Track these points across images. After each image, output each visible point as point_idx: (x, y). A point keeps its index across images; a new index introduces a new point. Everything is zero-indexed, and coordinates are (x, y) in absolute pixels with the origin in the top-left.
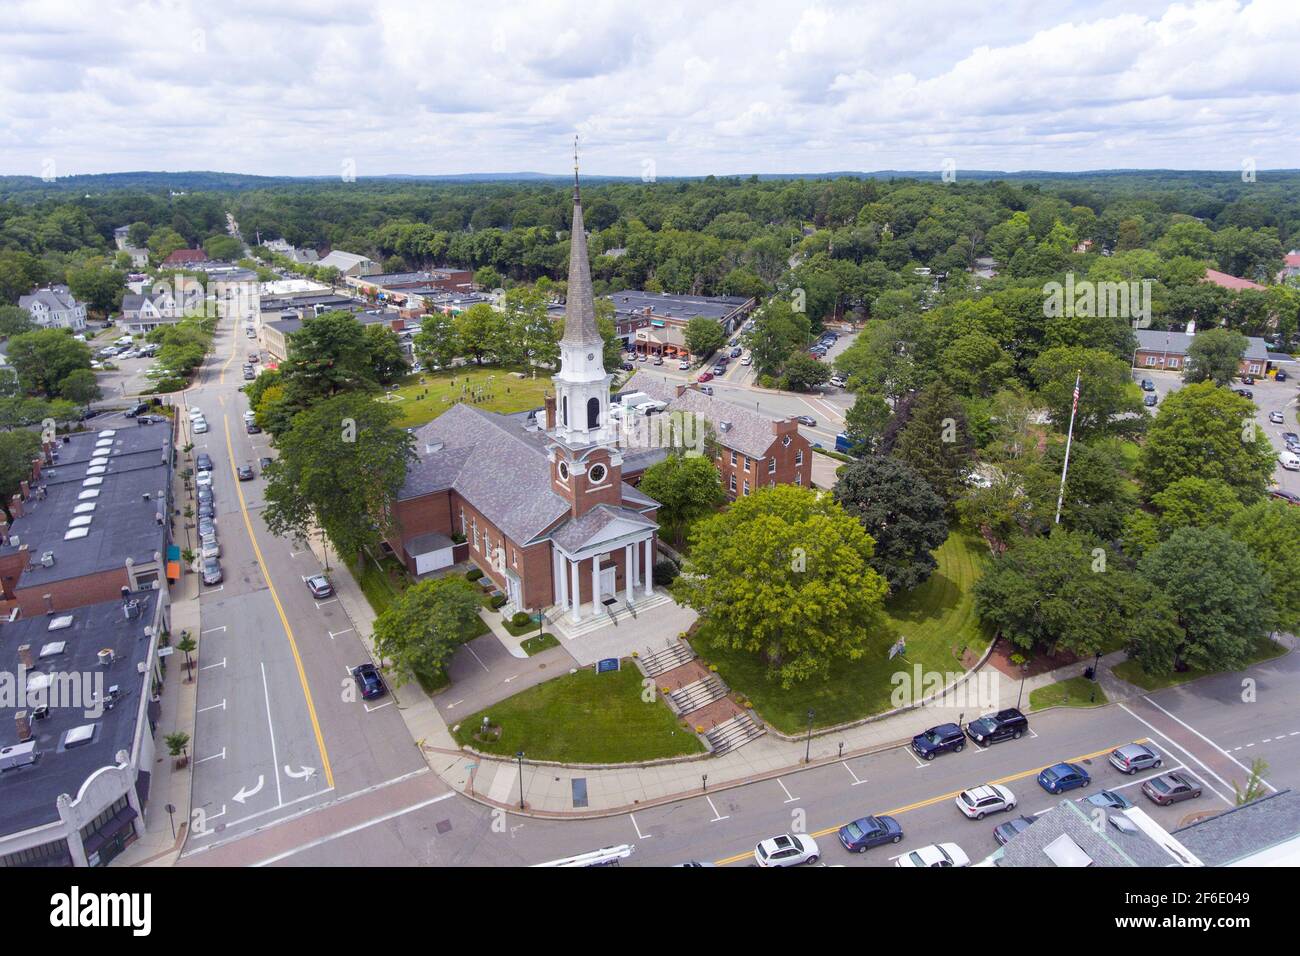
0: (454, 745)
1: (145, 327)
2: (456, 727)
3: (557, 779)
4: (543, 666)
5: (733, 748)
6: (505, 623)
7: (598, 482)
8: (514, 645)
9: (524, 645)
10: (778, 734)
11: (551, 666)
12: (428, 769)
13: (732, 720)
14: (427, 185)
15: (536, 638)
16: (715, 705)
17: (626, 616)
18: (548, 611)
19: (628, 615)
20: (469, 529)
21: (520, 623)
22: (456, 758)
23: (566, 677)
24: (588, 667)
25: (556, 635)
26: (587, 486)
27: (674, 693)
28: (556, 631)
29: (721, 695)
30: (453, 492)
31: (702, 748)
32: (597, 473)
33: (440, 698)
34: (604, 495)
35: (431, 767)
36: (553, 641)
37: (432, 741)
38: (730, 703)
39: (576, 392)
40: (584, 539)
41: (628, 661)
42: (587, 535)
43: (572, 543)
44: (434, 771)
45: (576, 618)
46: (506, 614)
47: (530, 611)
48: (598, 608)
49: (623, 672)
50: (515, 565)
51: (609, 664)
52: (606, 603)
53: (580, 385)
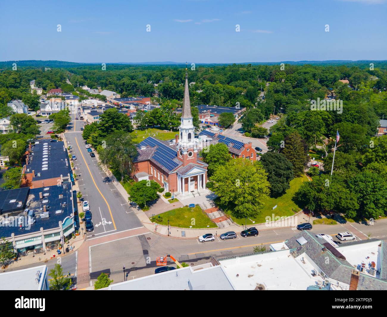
0: (151, 222)
1: (47, 113)
2: (151, 218)
3: (178, 231)
4: (174, 206)
5: (225, 227)
6: (164, 196)
7: (190, 157)
8: (166, 200)
9: (168, 201)
10: (238, 225)
11: (176, 206)
13: (226, 221)
14: (133, 66)
15: (172, 199)
16: (222, 217)
17: (197, 195)
18: (175, 193)
19: (198, 195)
20: (153, 171)
21: (168, 195)
22: (151, 225)
23: (180, 208)
24: (186, 206)
25: (178, 199)
26: (187, 157)
27: (209, 214)
28: (177, 198)
29: (223, 215)
30: (149, 160)
31: (217, 226)
32: (190, 154)
33: (147, 212)
34: (192, 161)
35: (144, 226)
36: (177, 200)
37: (144, 221)
38: (225, 217)
39: (184, 131)
40: (186, 172)
41: (197, 205)
42: (187, 171)
43: (183, 173)
44: (145, 227)
45: (184, 195)
46: (164, 193)
47: (171, 192)
48: (190, 193)
49: (196, 208)
50: (167, 179)
51: (192, 205)
52: (192, 192)
53: (186, 130)
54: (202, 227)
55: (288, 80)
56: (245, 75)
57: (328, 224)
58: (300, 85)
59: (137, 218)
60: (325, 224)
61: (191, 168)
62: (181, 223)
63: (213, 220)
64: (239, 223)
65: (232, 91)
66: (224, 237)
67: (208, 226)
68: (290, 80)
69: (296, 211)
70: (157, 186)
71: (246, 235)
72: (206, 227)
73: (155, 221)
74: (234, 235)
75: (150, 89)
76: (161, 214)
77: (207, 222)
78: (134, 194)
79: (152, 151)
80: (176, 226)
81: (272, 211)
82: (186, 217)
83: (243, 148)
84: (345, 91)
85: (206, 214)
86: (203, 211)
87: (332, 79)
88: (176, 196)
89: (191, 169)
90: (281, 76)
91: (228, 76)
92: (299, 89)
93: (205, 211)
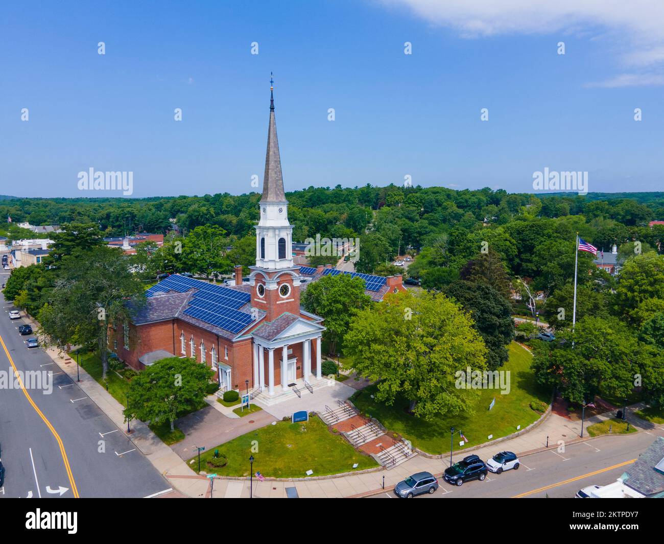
0: (193, 473)
2: (193, 461)
3: (275, 489)
4: (252, 422)
5: (397, 464)
6: (219, 400)
7: (284, 297)
8: (228, 411)
9: (235, 411)
10: (427, 454)
11: (258, 422)
12: (171, 489)
13: (393, 447)
15: (244, 407)
16: (379, 440)
17: (305, 392)
18: (251, 392)
19: (307, 392)
20: (188, 346)
21: (230, 399)
22: (194, 480)
23: (270, 426)
24: (285, 419)
25: (258, 405)
26: (278, 298)
27: (349, 433)
28: (257, 402)
29: (381, 434)
30: (176, 321)
31: (376, 464)
32: (284, 290)
33: (176, 446)
34: (289, 307)
35: (174, 488)
36: (256, 408)
37: (173, 472)
38: (389, 438)
39: (270, 233)
40: (278, 333)
41: (313, 414)
42: (279, 330)
43: (269, 336)
44: (178, 491)
45: (272, 393)
46: (220, 394)
47: (237, 391)
48: (286, 388)
49: (311, 422)
50: (226, 358)
51: (301, 415)
52: (289, 386)
53: (274, 229)
54: (338, 471)
55: (409, 203)
56: (336, 197)
57: (620, 433)
58: (430, 211)
59: (150, 465)
60: (615, 433)
61: (288, 322)
62: (279, 464)
63: (362, 449)
64: (428, 450)
65: (320, 218)
66: (408, 491)
67: (355, 466)
68: (414, 203)
69: (540, 411)
70: (205, 371)
71: (459, 478)
72: (350, 467)
73: (204, 469)
74: (432, 480)
75: (161, 222)
76: (221, 446)
77: (347, 454)
78: (142, 396)
79: (184, 299)
80: (268, 475)
81: (487, 413)
82: (288, 446)
83: (385, 287)
84: (504, 218)
85: (341, 434)
86: (330, 427)
87: (475, 204)
88: (252, 398)
89: (288, 324)
90: (397, 198)
91: (306, 198)
92: (432, 216)
93: (335, 429)
